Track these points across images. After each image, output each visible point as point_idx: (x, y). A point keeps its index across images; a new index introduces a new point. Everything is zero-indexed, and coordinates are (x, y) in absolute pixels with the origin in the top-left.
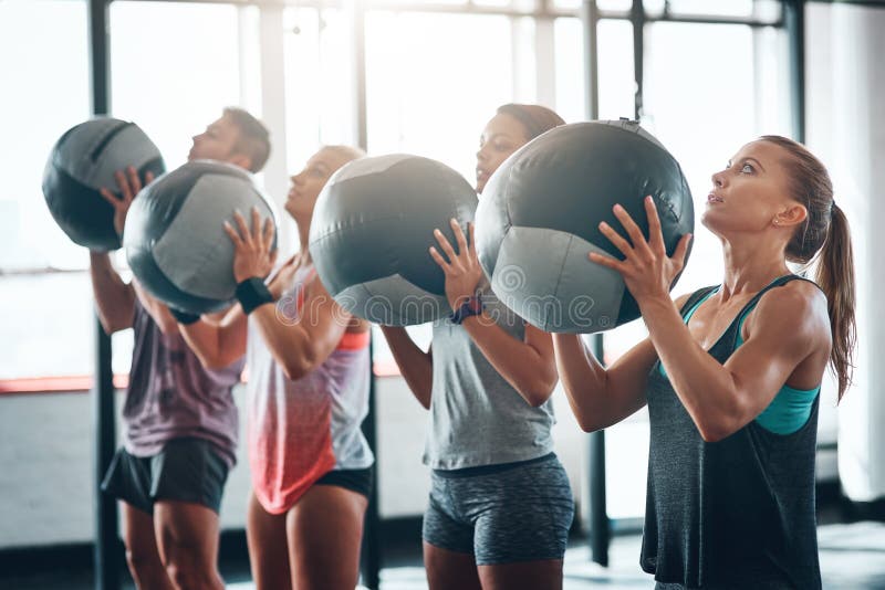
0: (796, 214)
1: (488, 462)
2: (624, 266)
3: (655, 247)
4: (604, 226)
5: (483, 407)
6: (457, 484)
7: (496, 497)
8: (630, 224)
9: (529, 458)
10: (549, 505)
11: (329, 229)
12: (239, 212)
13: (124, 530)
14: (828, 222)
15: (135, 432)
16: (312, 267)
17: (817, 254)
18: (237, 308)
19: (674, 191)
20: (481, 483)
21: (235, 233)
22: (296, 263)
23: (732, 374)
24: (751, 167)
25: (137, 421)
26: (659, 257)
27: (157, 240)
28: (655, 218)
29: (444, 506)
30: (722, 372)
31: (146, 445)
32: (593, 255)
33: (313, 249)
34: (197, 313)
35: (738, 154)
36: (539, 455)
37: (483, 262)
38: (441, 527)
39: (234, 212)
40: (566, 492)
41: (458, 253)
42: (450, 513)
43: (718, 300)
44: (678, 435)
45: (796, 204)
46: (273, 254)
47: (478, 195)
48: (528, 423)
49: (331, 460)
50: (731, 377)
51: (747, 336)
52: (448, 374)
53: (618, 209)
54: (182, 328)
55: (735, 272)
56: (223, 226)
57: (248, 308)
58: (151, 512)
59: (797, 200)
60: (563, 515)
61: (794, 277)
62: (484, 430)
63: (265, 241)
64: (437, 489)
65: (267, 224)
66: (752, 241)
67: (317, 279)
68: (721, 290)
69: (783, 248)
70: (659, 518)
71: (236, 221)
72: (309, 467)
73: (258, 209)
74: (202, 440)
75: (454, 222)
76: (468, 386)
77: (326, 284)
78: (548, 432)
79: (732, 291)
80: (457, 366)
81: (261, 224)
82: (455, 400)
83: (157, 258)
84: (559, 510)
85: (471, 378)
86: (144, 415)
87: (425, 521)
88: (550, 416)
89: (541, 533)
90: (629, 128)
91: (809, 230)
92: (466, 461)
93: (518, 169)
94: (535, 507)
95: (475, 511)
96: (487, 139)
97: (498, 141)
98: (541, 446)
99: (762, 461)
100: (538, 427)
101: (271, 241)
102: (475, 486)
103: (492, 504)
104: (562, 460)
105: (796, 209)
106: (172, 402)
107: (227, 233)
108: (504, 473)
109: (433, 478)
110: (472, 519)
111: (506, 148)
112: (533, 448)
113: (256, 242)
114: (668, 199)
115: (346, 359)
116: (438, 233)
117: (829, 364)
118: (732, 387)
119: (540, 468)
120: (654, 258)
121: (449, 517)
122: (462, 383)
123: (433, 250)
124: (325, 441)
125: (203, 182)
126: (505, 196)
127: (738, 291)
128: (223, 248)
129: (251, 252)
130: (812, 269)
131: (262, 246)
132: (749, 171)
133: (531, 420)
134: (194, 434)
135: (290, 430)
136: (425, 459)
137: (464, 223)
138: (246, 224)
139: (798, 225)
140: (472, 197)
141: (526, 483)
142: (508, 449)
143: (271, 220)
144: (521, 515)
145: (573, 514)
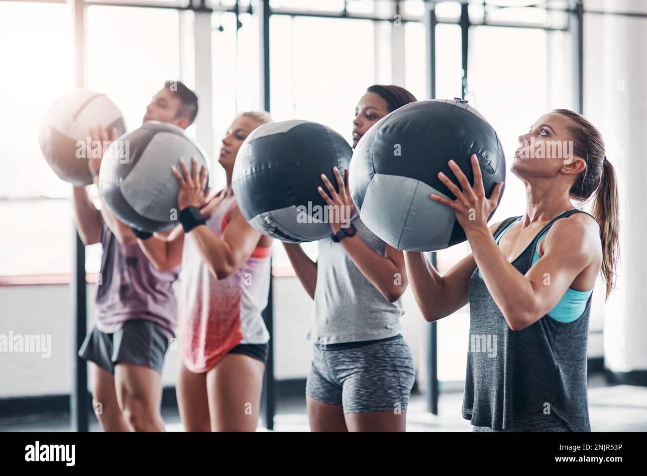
0: (578, 166)
1: (353, 340)
2: (456, 205)
3: (477, 191)
4: (441, 175)
5: (351, 300)
6: (331, 355)
7: (359, 365)
8: (460, 174)
9: (383, 337)
10: (397, 371)
11: (246, 172)
12: (183, 160)
13: (93, 384)
14: (601, 171)
15: (103, 315)
16: (233, 199)
17: (592, 194)
18: (179, 228)
19: (492, 152)
20: (348, 354)
21: (180, 175)
22: (222, 195)
23: (531, 282)
24: (546, 131)
25: (104, 306)
26: (480, 198)
27: (124, 178)
28: (478, 171)
29: (321, 372)
30: (523, 281)
31: (111, 324)
32: (433, 195)
33: (234, 186)
34: (151, 231)
35: (537, 122)
36: (390, 336)
37: (355, 198)
38: (319, 386)
39: (179, 160)
40: (409, 362)
41: (338, 192)
42: (325, 376)
43: (521, 226)
44: (490, 320)
45: (578, 158)
46: (206, 191)
47: (353, 149)
48: (383, 312)
49: (240, 337)
50: (530, 283)
51: (542, 253)
52: (327, 276)
53: (452, 163)
54: (139, 241)
55: (534, 206)
56: (171, 170)
57: (187, 228)
58: (113, 373)
59: (579, 155)
60: (407, 378)
61: (576, 211)
62: (351, 316)
63: (201, 181)
64: (317, 359)
65: (203, 169)
66: (546, 183)
67: (237, 207)
68: (524, 219)
69: (568, 190)
70: (476, 380)
71: (181, 166)
72: (224, 340)
73: (196, 159)
74: (149, 321)
75: (336, 169)
76: (340, 285)
77: (243, 211)
78: (397, 320)
79: (531, 219)
80: (334, 270)
81: (198, 169)
82: (331, 294)
83: (123, 191)
84: (404, 375)
85: (343, 279)
86: (109, 303)
87: (308, 382)
88: (399, 308)
89: (390, 391)
90: (460, 105)
91: (587, 177)
92: (338, 338)
93: (381, 133)
94: (387, 372)
95: (344, 374)
96: (360, 111)
97: (368, 113)
98: (391, 329)
99: (549, 341)
100: (389, 316)
101: (205, 181)
102: (344, 357)
103: (356, 370)
104: (406, 339)
105: (578, 161)
106: (128, 294)
107: (174, 174)
108: (364, 348)
109: (315, 351)
110: (341, 381)
111: (374, 117)
112: (386, 330)
113: (195, 182)
114: (487, 157)
115: (254, 265)
116: (324, 176)
117: (599, 273)
118: (531, 291)
119: (390, 345)
120: (476, 198)
121: (325, 379)
122: (337, 282)
123: (320, 189)
124: (236, 322)
125: (158, 137)
126: (371, 151)
127: (535, 220)
128: (171, 185)
129: (191, 189)
130: (589, 205)
131: (199, 185)
132: (545, 134)
133: (386, 311)
134: (144, 317)
135: (211, 313)
136: (309, 336)
137: (343, 170)
138: (188, 168)
139: (579, 173)
140: (349, 151)
141: (381, 355)
142: (368, 331)
143: (205, 167)
144: (376, 379)
145: (414, 378)
